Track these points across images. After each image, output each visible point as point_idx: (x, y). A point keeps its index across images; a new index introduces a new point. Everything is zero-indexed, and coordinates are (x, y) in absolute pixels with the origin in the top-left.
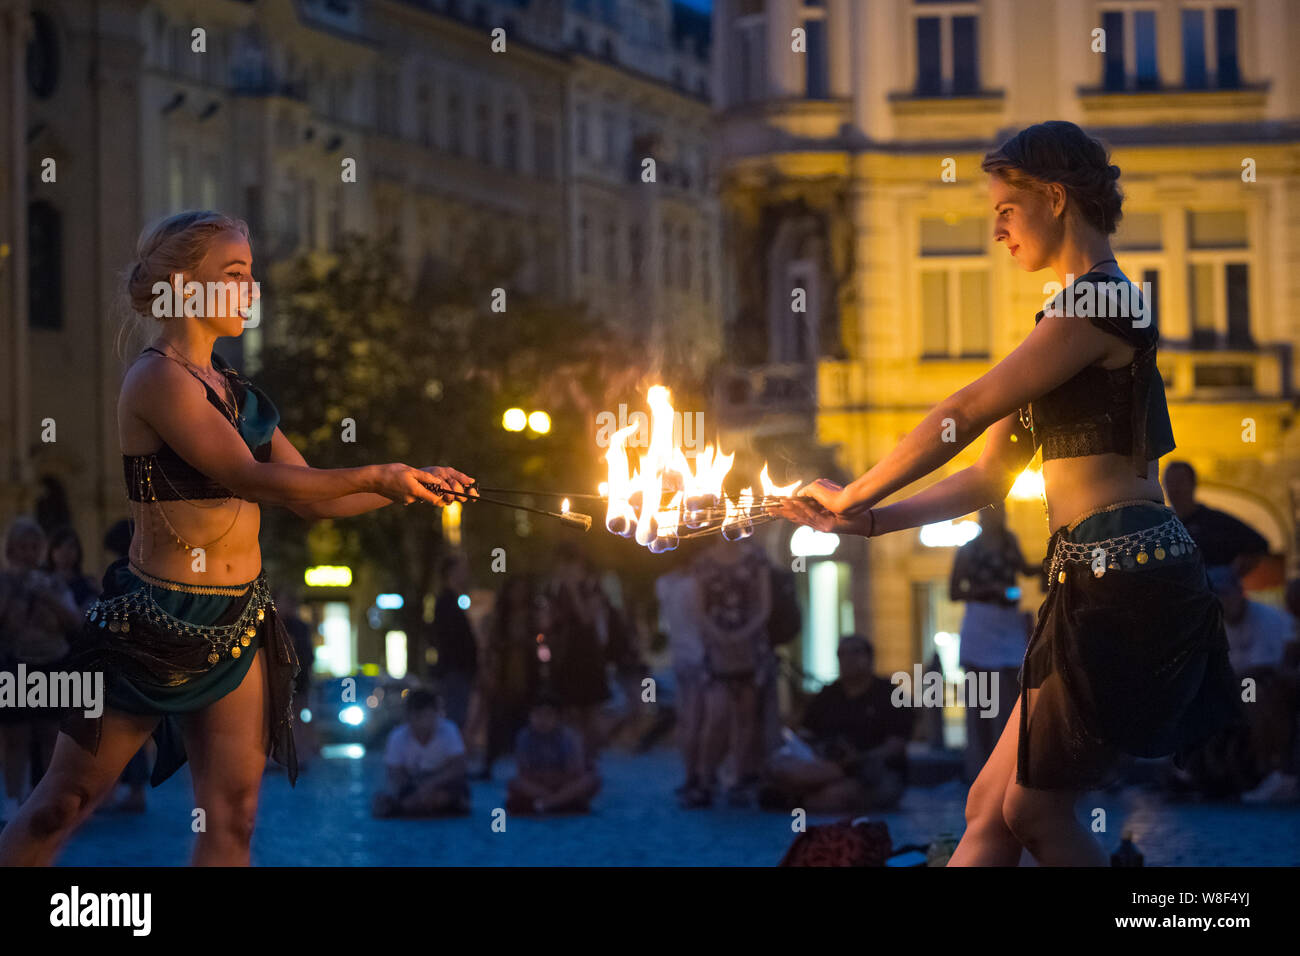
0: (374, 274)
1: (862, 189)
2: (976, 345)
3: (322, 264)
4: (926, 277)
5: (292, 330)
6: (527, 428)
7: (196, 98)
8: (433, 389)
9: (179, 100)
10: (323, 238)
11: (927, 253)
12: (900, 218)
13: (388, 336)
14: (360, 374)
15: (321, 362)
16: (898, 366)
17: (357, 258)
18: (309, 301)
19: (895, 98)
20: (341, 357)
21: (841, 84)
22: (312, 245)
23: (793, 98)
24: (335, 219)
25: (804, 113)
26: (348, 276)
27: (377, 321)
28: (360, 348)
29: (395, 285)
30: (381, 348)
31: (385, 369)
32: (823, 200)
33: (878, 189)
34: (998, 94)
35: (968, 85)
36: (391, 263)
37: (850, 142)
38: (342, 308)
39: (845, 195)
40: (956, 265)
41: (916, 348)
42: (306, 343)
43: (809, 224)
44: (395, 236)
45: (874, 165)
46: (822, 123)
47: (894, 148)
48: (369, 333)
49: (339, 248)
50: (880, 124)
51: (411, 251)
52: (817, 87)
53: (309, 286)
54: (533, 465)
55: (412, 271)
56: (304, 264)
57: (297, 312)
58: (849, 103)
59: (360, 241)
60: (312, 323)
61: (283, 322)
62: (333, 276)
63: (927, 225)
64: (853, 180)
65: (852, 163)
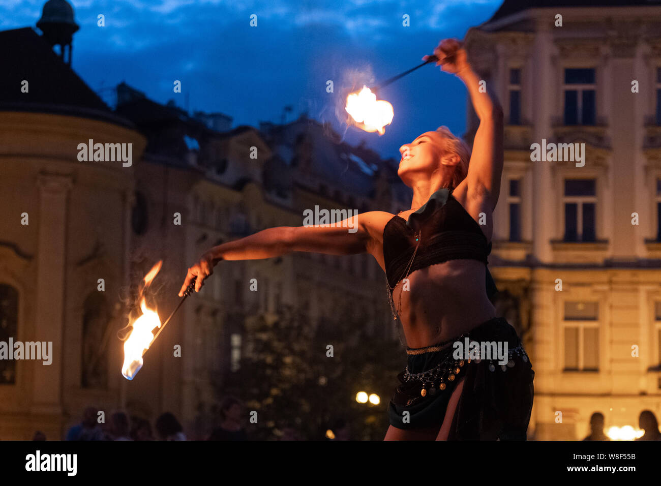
0: (296, 324)
1: (537, 286)
2: (592, 364)
3: (271, 319)
4: (567, 330)
5: (256, 350)
6: (368, 401)
7: (212, 236)
8: (323, 381)
9: (204, 237)
10: (272, 306)
11: (567, 318)
12: (555, 301)
13: (302, 354)
14: (287, 372)
15: (270, 366)
16: (552, 373)
17: (288, 316)
18: (264, 336)
19: (553, 242)
20: (278, 364)
21: (527, 234)
22: (266, 309)
23: (503, 241)
24: (278, 297)
25: (509, 248)
26: (283, 324)
27: (297, 347)
28: (288, 360)
29: (306, 330)
30: (298, 360)
31: (300, 370)
32: (517, 291)
33: (545, 286)
34: (606, 242)
35: (590, 237)
36: (304, 319)
37: (531, 263)
38: (279, 340)
39: (528, 289)
40: (582, 325)
41: (561, 365)
42: (262, 356)
43: (510, 302)
44: (306, 306)
45: (542, 274)
46: (518, 254)
47: (553, 267)
48: (292, 352)
49: (279, 312)
50: (546, 254)
51: (314, 313)
52: (515, 236)
53: (264, 329)
54: (371, 419)
55: (314, 324)
56: (262, 318)
57: (258, 341)
58: (531, 244)
59: (290, 308)
60: (266, 347)
61: (251, 347)
62: (276, 325)
63: (568, 305)
64: (532, 281)
65: (532, 273)
